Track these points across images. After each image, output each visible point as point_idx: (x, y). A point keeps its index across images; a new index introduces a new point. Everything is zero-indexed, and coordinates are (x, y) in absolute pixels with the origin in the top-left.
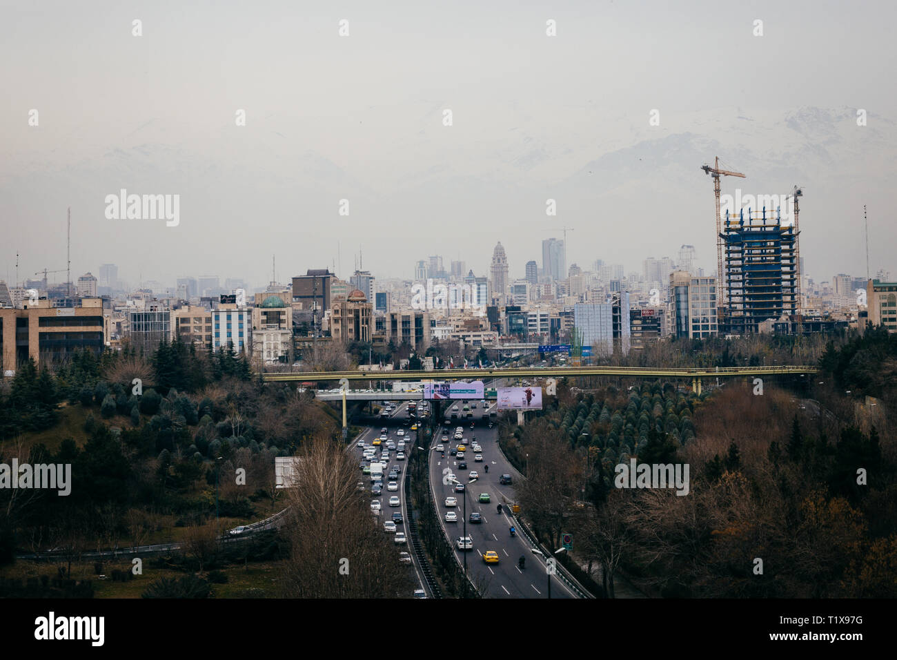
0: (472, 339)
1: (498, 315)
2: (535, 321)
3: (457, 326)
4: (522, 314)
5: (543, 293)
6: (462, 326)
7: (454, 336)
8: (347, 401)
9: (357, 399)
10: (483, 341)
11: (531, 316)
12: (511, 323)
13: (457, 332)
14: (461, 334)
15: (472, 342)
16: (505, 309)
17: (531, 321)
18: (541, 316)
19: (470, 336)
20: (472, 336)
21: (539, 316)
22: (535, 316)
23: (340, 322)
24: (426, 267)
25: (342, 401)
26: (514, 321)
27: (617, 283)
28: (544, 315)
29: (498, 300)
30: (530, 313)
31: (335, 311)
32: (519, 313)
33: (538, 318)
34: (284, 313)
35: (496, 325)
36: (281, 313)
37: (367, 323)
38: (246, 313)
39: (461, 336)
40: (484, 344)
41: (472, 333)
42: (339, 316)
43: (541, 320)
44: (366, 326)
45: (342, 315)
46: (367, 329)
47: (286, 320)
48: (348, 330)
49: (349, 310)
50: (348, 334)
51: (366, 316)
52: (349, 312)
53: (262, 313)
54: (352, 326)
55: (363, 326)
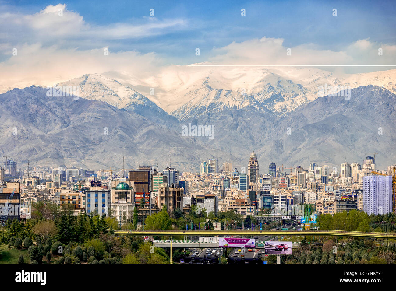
0: (240, 210)
1: (256, 196)
2: (278, 200)
3: (231, 203)
4: (270, 196)
5: (280, 183)
6: (234, 203)
7: (229, 209)
8: (173, 247)
9: (178, 246)
10: (247, 212)
11: (276, 197)
12: (264, 202)
13: (231, 206)
14: (234, 208)
15: (240, 212)
16: (260, 193)
17: (275, 200)
18: (282, 197)
19: (239, 209)
20: (240, 209)
21: (280, 197)
22: (278, 197)
23: (164, 199)
24: (207, 165)
25: (170, 247)
26: (266, 201)
27: (325, 178)
28: (283, 197)
29: (253, 187)
30: (275, 196)
31: (161, 192)
32: (269, 195)
33: (280, 199)
34: (129, 193)
35: (254, 203)
36: (127, 193)
37: (180, 200)
38: (107, 192)
39: (234, 209)
40: (248, 214)
41: (240, 207)
42: (164, 195)
43: (282, 200)
44: (180, 202)
45: (165, 195)
46: (180, 203)
47: (131, 197)
48: (169, 204)
49: (170, 192)
50: (169, 206)
51: (180, 195)
52: (170, 193)
53: (116, 193)
54: (171, 202)
55: (178, 202)
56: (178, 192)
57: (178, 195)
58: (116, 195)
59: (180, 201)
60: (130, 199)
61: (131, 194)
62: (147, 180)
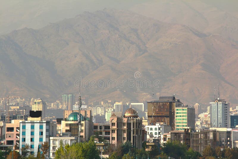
23: (116, 132)
34: (82, 125)
38: (45, 124)
42: (115, 127)
45: (117, 127)
46: (137, 137)
47: (84, 130)
48: (122, 138)
49: (123, 123)
50: (122, 141)
51: (136, 128)
52: (123, 125)
53: (67, 125)
54: (125, 135)
55: (134, 135)
56: (134, 124)
57: (134, 127)
58: (67, 127)
59: (136, 134)
60: (83, 132)
61: (84, 127)
62: (168, 113)
